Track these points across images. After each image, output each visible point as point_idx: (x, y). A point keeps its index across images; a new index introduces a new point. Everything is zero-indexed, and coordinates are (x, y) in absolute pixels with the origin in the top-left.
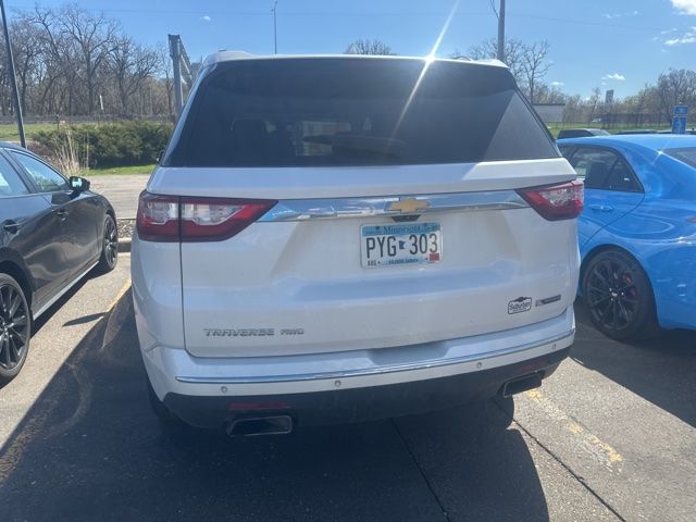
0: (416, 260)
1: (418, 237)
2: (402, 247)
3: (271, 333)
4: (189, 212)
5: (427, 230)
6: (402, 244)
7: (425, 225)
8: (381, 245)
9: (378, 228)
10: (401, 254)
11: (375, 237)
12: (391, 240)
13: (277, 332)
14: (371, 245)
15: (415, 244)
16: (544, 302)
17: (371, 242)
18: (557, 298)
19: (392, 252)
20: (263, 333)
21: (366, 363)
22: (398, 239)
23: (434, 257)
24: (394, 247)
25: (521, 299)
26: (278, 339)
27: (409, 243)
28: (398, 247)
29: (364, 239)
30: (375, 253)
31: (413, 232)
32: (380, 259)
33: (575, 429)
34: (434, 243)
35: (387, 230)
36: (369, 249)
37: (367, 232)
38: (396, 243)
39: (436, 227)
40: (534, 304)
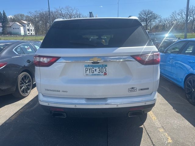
0: (100, 75)
1: (101, 68)
2: (96, 71)
3: (59, 91)
4: (42, 60)
5: (103, 66)
6: (96, 70)
7: (103, 65)
8: (90, 70)
9: (89, 65)
10: (95, 73)
11: (88, 68)
12: (93, 69)
13: (61, 91)
14: (87, 70)
15: (99, 70)
16: (141, 89)
17: (87, 69)
18: (148, 89)
19: (93, 72)
20: (57, 91)
21: (84, 101)
22: (95, 69)
23: (105, 74)
24: (93, 71)
25: (133, 88)
26: (61, 93)
27: (98, 70)
28: (94, 71)
29: (85, 68)
30: (88, 72)
31: (99, 67)
32: (89, 74)
33: (161, 130)
34: (105, 70)
35: (91, 66)
36: (86, 71)
37: (86, 66)
38: (94, 70)
39: (106, 66)
40: (138, 90)
